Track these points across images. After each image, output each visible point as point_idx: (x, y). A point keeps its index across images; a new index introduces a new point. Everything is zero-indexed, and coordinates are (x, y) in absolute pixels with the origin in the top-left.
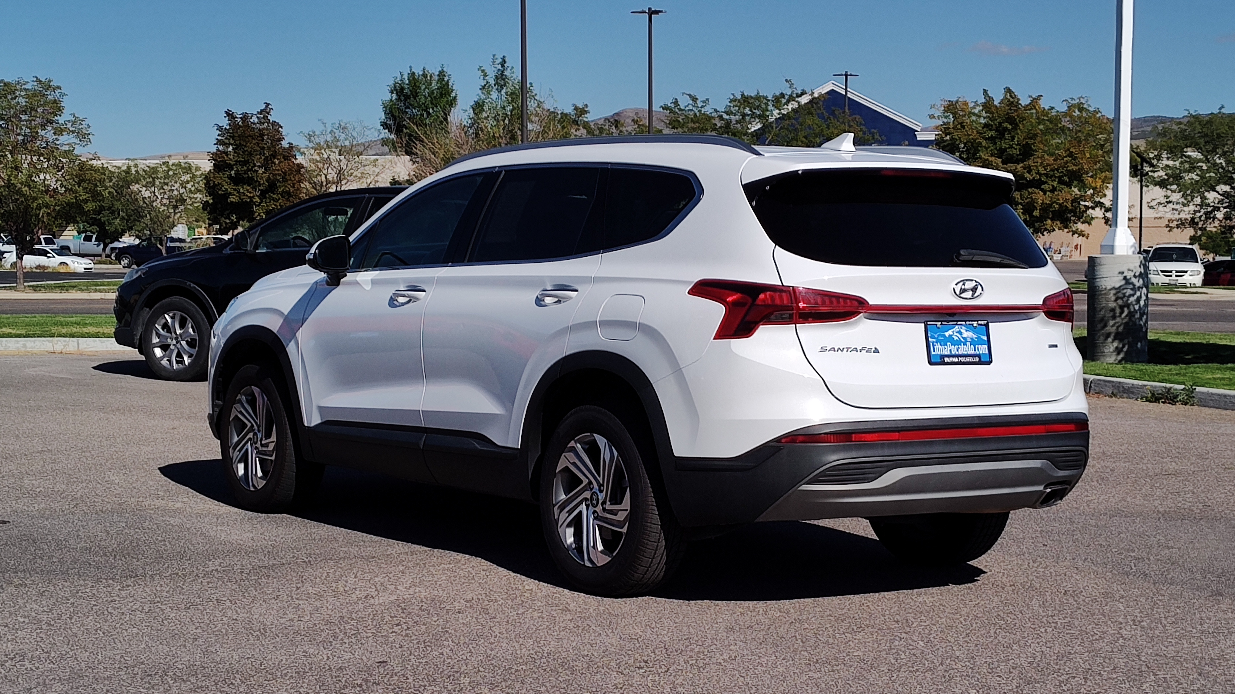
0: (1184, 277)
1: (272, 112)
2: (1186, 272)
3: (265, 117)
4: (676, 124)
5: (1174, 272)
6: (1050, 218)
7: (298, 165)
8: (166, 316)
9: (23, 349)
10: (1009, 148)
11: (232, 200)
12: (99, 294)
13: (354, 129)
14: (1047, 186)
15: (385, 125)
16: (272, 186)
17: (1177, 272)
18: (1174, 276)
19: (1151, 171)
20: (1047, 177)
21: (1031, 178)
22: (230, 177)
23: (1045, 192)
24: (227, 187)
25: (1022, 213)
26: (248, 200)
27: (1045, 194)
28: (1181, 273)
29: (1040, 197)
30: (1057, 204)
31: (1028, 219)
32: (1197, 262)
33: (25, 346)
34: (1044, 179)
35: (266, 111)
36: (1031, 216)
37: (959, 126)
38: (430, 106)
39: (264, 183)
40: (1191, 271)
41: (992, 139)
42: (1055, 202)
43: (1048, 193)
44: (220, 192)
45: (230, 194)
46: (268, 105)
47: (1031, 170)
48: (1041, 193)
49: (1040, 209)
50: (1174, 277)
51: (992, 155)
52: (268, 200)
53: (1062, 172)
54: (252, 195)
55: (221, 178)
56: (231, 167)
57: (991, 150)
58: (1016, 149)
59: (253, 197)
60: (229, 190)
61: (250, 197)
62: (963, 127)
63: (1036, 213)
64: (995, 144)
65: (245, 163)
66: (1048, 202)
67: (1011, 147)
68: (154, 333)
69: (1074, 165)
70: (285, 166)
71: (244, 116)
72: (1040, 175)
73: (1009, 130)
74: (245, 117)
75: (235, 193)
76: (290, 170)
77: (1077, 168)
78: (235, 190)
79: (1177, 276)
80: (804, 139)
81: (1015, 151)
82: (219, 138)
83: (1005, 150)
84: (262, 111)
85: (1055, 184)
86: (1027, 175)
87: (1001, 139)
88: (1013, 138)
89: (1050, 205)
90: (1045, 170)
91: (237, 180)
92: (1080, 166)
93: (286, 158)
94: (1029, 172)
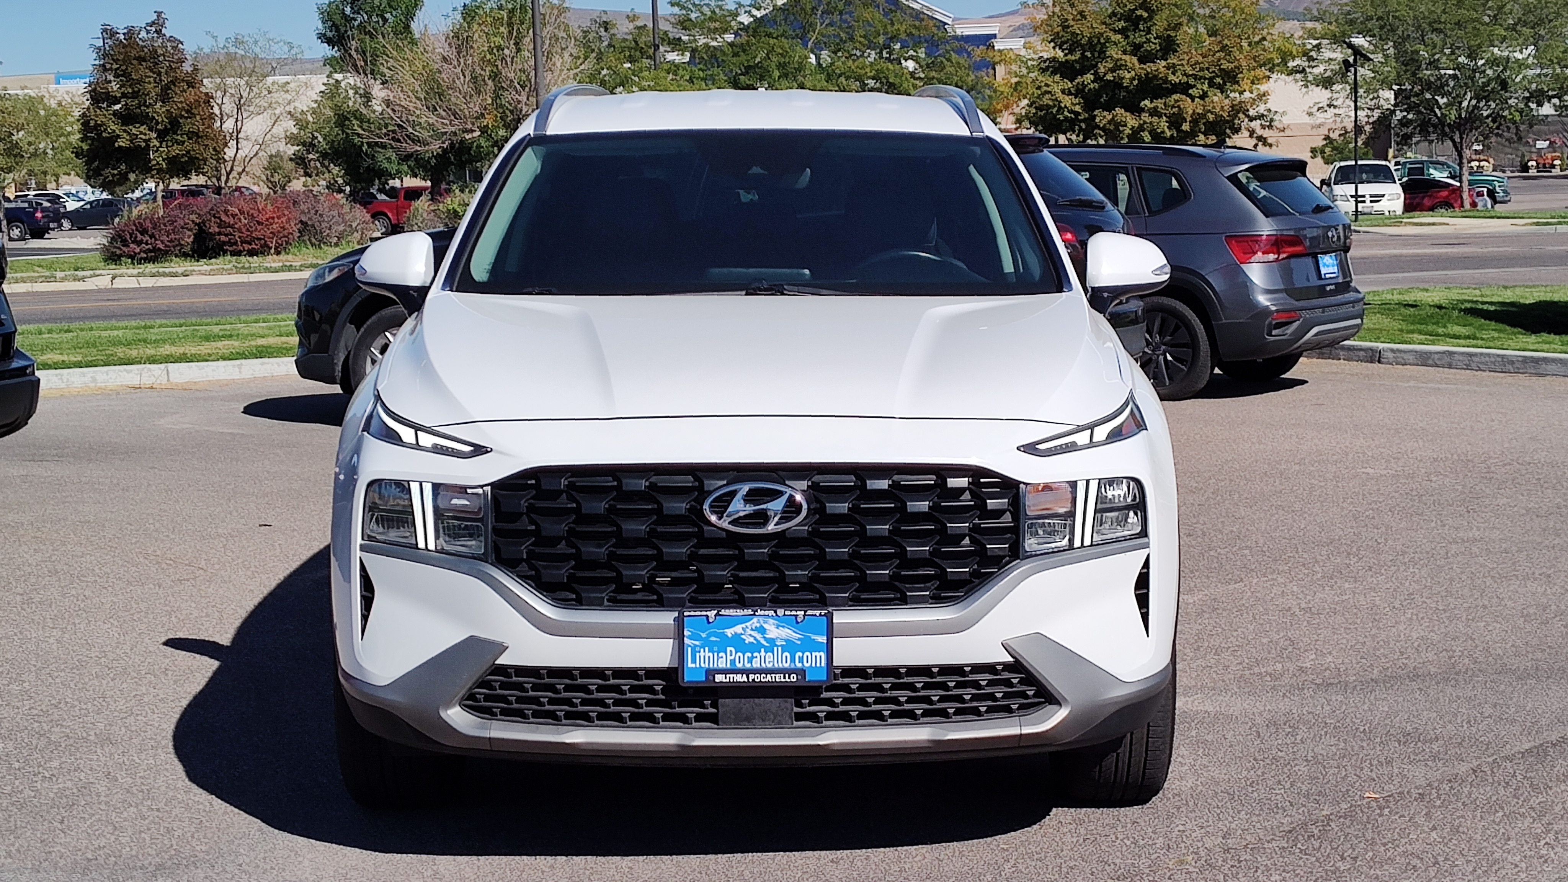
0: (1381, 203)
1: (167, 24)
2: (1383, 196)
3: (159, 32)
4: (687, 24)
5: (1368, 196)
6: (1202, 133)
7: (207, 94)
8: (387, 334)
9: (93, 385)
10: (1145, 42)
11: (121, 144)
12: (22, 284)
13: (256, 42)
14: (1196, 91)
15: (323, 37)
16: (174, 124)
17: (1371, 196)
18: (1368, 201)
19: (1309, 67)
20: (1195, 79)
21: (1177, 81)
22: (115, 114)
23: (1193, 98)
24: (114, 127)
25: (1168, 127)
26: (143, 144)
27: (1193, 101)
28: (1376, 198)
29: (1190, 107)
30: (1212, 113)
31: (1175, 135)
32: (1395, 182)
33: (94, 380)
34: (1191, 81)
35: (158, 24)
36: (1179, 130)
37: (1079, 17)
38: (388, 9)
39: (163, 121)
40: (1390, 195)
41: (1123, 32)
42: (1209, 111)
43: (1197, 100)
44: (104, 135)
45: (118, 136)
46: (159, 14)
47: (1176, 71)
48: (1189, 100)
49: (1190, 122)
50: (1368, 203)
51: (1125, 52)
52: (170, 144)
53: (1214, 72)
54: (147, 137)
55: (105, 115)
56: (117, 101)
57: (1122, 47)
58: (1155, 44)
59: (150, 139)
60: (117, 131)
61: (145, 141)
62: (1084, 17)
63: (1186, 127)
64: (1127, 37)
65: (135, 95)
66: (1201, 112)
67: (1149, 41)
68: (369, 360)
69: (1229, 62)
70: (191, 95)
71: (128, 32)
72: (1187, 76)
73: (1145, 19)
74: (130, 33)
75: (125, 135)
76: (196, 101)
77: (1232, 65)
78: (125, 131)
79: (1371, 201)
80: (862, 40)
81: (1153, 46)
82: (97, 62)
83: (1140, 46)
84: (153, 23)
85: (1205, 87)
86: (1171, 77)
87: (1134, 30)
88: (1149, 31)
89: (1203, 116)
90: (1194, 69)
91: (127, 118)
92: (1236, 64)
93: (191, 85)
94: (1174, 74)
